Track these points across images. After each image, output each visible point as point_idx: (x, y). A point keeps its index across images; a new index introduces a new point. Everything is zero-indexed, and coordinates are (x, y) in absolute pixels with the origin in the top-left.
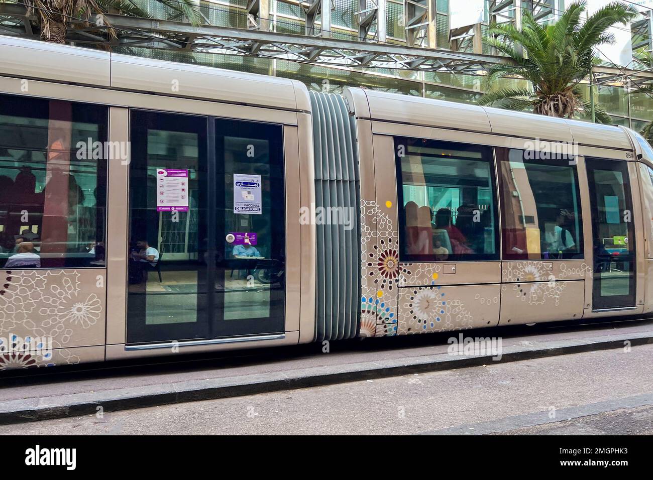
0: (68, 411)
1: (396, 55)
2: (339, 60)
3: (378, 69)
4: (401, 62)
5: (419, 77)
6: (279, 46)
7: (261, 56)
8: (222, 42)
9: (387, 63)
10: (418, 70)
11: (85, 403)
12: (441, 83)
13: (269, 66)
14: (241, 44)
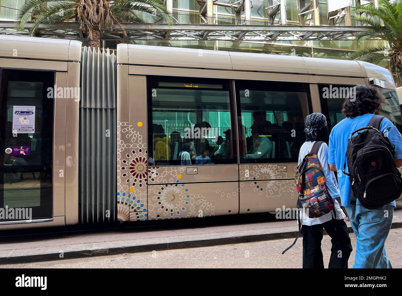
0: (108, 251)
1: (293, 32)
2: (257, 38)
3: (282, 42)
4: (297, 36)
5: (309, 44)
6: (220, 32)
7: (209, 39)
8: (186, 33)
9: (287, 37)
10: (308, 40)
11: (117, 247)
12: (324, 47)
13: (214, 45)
14: (197, 33)
